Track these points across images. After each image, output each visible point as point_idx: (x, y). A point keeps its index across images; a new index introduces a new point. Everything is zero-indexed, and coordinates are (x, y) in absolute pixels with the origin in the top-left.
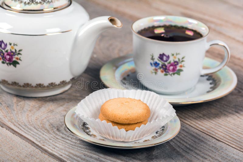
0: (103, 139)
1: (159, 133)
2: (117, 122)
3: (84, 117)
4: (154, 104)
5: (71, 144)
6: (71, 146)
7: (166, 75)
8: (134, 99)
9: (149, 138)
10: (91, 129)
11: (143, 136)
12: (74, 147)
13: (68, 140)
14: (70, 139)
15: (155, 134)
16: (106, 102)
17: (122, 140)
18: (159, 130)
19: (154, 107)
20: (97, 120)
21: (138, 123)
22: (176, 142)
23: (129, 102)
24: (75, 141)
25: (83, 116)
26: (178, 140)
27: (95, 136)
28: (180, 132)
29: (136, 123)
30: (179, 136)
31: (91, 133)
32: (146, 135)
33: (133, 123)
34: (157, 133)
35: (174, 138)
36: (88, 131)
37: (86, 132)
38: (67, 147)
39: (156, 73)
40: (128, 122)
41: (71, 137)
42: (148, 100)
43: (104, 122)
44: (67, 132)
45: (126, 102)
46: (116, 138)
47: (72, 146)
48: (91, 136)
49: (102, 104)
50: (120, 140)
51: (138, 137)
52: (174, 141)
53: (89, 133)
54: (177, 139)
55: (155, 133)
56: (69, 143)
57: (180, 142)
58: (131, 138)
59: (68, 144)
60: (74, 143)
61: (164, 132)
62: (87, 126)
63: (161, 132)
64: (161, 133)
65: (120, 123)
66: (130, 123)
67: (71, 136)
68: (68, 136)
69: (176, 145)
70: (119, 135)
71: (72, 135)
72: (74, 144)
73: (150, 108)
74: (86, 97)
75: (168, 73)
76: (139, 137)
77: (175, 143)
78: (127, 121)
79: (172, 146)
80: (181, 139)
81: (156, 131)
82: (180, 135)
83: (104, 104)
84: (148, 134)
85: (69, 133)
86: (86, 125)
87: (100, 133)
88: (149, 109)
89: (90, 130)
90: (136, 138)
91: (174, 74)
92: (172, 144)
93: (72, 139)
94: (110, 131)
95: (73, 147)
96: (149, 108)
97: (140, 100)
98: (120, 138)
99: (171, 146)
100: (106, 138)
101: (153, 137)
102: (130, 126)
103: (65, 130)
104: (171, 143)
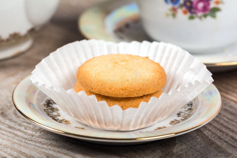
0: (82, 126)
1: (182, 114)
2: (106, 95)
3: (46, 87)
4: (172, 65)
5: (23, 138)
6: (24, 140)
7: (191, 18)
8: (138, 56)
9: (166, 123)
10: (61, 112)
11: (154, 121)
12: (29, 142)
13: (19, 130)
14: (22, 129)
15: (176, 117)
16: (86, 62)
17: (116, 128)
18: (183, 110)
19: (173, 70)
20: (69, 91)
21: (144, 96)
22: (213, 130)
23: (127, 61)
24: (32, 132)
25: (44, 85)
26: (218, 127)
27: (67, 122)
28: (219, 114)
29: (142, 97)
30: (218, 120)
31: (60, 118)
32: (160, 119)
33: (136, 96)
34: (179, 115)
35: (209, 124)
36: (55, 114)
37: (51, 117)
38: (16, 143)
39: (174, 15)
40: (127, 94)
41: (24, 126)
42: (161, 58)
43: (82, 93)
44: (19, 117)
45: (122, 61)
46: (105, 124)
47: (26, 141)
48: (60, 122)
49: (79, 65)
50: (112, 128)
51: (144, 121)
52: (210, 128)
53: (58, 118)
54: (216, 124)
55: (177, 115)
56: (21, 137)
57: (221, 131)
58: (132, 123)
59: (18, 138)
60: (29, 135)
61: (191, 113)
62: (54, 106)
63: (187, 112)
64: (186, 115)
65: (113, 96)
66: (130, 96)
67: (25, 124)
68: (20, 125)
69: (214, 135)
70: (111, 117)
71: (27, 123)
72: (29, 137)
73: (166, 71)
74: (51, 54)
75: (194, 15)
76: (148, 122)
77: (212, 132)
78: (125, 92)
79: (208, 137)
80: (222, 125)
81: (178, 113)
82: (221, 118)
83: (83, 66)
84: (163, 117)
85: (23, 120)
86: (51, 104)
87: (76, 116)
88: (164, 72)
89: (59, 112)
90: (141, 124)
91: (205, 16)
92: (207, 134)
93: (26, 129)
94: (93, 112)
95: (27, 143)
96: (164, 70)
97: (148, 58)
98: (113, 124)
99: (205, 137)
100: (87, 126)
101: (172, 122)
102: (131, 102)
103: (16, 114)
104: (205, 132)
